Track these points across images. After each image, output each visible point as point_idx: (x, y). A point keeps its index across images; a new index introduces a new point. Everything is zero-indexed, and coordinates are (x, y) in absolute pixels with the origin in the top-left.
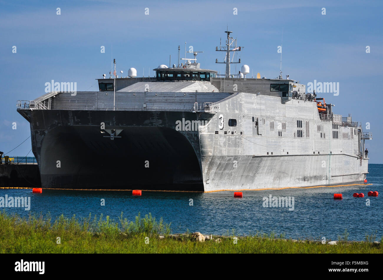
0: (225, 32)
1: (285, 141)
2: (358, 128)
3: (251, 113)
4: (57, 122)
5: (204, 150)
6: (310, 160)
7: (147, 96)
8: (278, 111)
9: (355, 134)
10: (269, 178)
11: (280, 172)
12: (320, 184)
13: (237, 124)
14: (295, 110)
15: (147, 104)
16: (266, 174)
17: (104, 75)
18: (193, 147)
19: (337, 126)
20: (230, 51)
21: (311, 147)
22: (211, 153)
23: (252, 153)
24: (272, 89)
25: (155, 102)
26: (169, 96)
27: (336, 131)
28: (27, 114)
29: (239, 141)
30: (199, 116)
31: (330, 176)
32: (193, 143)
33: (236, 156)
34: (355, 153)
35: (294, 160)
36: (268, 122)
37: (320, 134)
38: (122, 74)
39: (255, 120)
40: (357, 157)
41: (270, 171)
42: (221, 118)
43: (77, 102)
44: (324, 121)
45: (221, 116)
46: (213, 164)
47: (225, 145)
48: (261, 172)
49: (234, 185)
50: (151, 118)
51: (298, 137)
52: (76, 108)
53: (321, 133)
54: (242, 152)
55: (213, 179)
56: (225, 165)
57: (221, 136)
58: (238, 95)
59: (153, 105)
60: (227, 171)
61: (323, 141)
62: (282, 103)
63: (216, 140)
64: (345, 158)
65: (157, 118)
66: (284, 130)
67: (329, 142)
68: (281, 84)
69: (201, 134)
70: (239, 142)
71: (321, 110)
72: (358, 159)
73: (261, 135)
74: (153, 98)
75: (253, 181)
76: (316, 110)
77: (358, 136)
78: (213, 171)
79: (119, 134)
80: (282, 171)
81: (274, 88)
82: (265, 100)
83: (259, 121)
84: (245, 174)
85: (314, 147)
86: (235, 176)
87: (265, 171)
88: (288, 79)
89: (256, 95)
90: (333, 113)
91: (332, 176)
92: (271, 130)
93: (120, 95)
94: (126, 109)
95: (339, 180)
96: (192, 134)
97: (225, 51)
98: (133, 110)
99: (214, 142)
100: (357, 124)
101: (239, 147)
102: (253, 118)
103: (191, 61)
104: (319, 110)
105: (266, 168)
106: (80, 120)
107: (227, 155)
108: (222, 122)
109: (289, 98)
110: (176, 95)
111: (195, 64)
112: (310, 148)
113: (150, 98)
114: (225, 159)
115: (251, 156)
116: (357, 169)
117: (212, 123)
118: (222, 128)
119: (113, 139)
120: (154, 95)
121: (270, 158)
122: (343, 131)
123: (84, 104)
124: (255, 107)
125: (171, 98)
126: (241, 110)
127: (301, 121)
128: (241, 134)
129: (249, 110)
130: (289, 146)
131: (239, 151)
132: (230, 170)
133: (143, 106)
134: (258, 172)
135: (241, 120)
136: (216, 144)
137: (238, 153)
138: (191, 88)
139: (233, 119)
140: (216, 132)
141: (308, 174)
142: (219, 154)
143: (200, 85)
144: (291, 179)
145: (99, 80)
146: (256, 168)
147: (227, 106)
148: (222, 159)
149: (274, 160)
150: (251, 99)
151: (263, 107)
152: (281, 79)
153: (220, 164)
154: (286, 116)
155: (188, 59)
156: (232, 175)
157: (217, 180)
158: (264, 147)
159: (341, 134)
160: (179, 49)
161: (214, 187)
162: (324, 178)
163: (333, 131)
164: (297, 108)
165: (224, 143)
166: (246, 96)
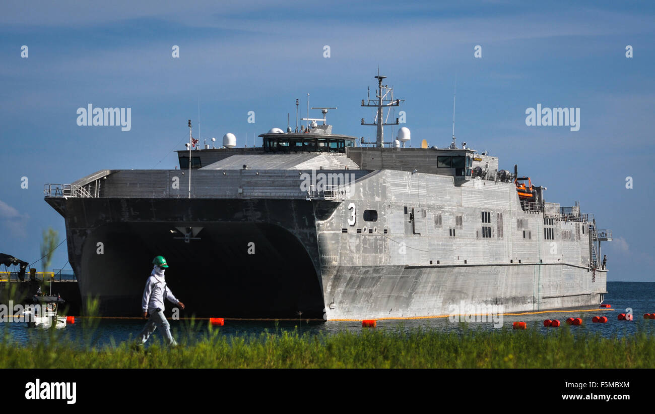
0: (375, 77)
1: (460, 244)
2: (590, 222)
3: (403, 201)
4: (104, 216)
5: (325, 257)
6: (506, 272)
7: (245, 176)
8: (448, 197)
9: (583, 233)
10: (436, 301)
11: (452, 291)
12: (523, 310)
13: (378, 218)
14: (479, 196)
15: (244, 188)
16: (430, 295)
17: (186, 145)
18: (308, 252)
19: (552, 220)
20: (383, 106)
21: (507, 252)
22: (336, 262)
23: (403, 262)
24: (440, 164)
25: (256, 185)
26: (277, 176)
27: (550, 229)
28: (59, 204)
29: (381, 243)
30: (317, 206)
31: (540, 297)
32: (308, 247)
33: (376, 267)
34: (583, 262)
35: (478, 273)
36: (431, 215)
37: (522, 233)
38: (214, 143)
39: (409, 212)
40: (587, 267)
41: (436, 289)
42: (352, 208)
43: (138, 186)
44: (529, 212)
45: (352, 205)
46: (341, 279)
47: (358, 250)
48: (420, 290)
49: (376, 311)
50: (244, 210)
51: (484, 237)
52: (137, 194)
53: (524, 232)
54: (387, 260)
55: (341, 302)
56: (359, 281)
57: (351, 236)
58: (379, 174)
59: (253, 189)
60: (362, 290)
61: (527, 243)
62: (455, 186)
63: (344, 241)
64: (566, 270)
65: (253, 208)
66: (459, 226)
67: (538, 245)
68: (453, 157)
69: (320, 232)
70: (381, 245)
71: (524, 196)
72: (588, 271)
73: (419, 234)
74: (253, 180)
75: (408, 305)
76: (515, 195)
77: (588, 236)
78: (341, 289)
79: (199, 234)
80: (457, 290)
81: (443, 162)
82: (426, 180)
83: (415, 213)
84: (394, 294)
85: (511, 252)
86: (377, 298)
87: (428, 289)
88: (464, 148)
89: (411, 173)
90: (544, 200)
91: (544, 298)
92: (436, 227)
93: (204, 174)
94: (213, 196)
95: (557, 304)
96: (306, 233)
97: (376, 106)
98: (224, 197)
99: (340, 245)
100: (586, 217)
101: (380, 253)
102: (406, 208)
103: (317, 122)
104: (519, 195)
105: (430, 285)
106: (138, 213)
107: (361, 265)
108: (353, 214)
109: (467, 178)
110: (287, 175)
111: (323, 126)
112: (504, 254)
113: (249, 180)
114: (359, 270)
115: (402, 266)
116: (588, 287)
117: (337, 216)
118: (353, 224)
119: (189, 241)
120: (254, 174)
121: (436, 269)
122: (562, 228)
123: (150, 189)
124: (409, 192)
125: (280, 179)
126: (384, 196)
127: (489, 213)
128: (385, 233)
129: (399, 196)
130: (467, 251)
131: (381, 258)
132: (368, 287)
133: (237, 191)
134: (416, 291)
135: (384, 211)
136: (344, 248)
137: (381, 262)
138: (313, 164)
139: (372, 209)
140: (343, 229)
141: (501, 295)
142: (349, 264)
143: (328, 159)
144: (474, 302)
145: (178, 152)
146: (412, 285)
147: (362, 190)
148: (354, 271)
149: (443, 272)
150: (403, 179)
151: (423, 192)
152: (454, 148)
153: (351, 279)
154: (463, 205)
155: (313, 120)
156: (372, 295)
157: (347, 304)
158: (424, 253)
159: (559, 233)
160: (297, 105)
161: (343, 314)
162: (529, 300)
163: (545, 229)
164: (481, 192)
165: (356, 247)
166: (392, 175)
